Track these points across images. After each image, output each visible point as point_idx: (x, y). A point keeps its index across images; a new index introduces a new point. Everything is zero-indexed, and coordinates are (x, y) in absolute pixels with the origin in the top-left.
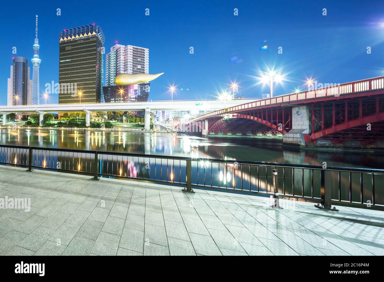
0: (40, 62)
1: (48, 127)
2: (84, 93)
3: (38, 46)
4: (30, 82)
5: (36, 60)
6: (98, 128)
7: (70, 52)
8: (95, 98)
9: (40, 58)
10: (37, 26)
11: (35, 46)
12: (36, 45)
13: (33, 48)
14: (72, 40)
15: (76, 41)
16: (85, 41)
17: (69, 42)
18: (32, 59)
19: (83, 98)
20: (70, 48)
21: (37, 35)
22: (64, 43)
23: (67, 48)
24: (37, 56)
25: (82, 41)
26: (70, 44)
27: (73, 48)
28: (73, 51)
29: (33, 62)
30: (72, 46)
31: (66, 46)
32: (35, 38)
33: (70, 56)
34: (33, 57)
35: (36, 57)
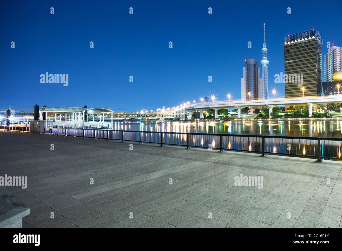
0: (268, 64)
1: (276, 118)
2: (306, 89)
3: (266, 50)
4: (261, 81)
5: (265, 61)
6: (319, 118)
7: (293, 54)
8: (316, 93)
9: (268, 60)
10: (264, 32)
11: (263, 50)
12: (265, 49)
13: (262, 51)
14: (295, 44)
15: (298, 44)
16: (306, 44)
17: (292, 45)
18: (261, 60)
19: (306, 92)
20: (293, 50)
21: (265, 40)
22: (288, 46)
23: (291, 51)
24: (266, 58)
25: (303, 45)
26: (293, 47)
27: (296, 50)
28: (296, 53)
29: (262, 63)
30: (295, 48)
31: (290, 49)
32: (264, 43)
33: (293, 57)
34: (262, 59)
35: (264, 59)
